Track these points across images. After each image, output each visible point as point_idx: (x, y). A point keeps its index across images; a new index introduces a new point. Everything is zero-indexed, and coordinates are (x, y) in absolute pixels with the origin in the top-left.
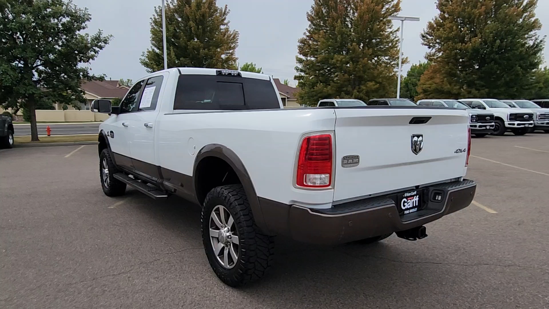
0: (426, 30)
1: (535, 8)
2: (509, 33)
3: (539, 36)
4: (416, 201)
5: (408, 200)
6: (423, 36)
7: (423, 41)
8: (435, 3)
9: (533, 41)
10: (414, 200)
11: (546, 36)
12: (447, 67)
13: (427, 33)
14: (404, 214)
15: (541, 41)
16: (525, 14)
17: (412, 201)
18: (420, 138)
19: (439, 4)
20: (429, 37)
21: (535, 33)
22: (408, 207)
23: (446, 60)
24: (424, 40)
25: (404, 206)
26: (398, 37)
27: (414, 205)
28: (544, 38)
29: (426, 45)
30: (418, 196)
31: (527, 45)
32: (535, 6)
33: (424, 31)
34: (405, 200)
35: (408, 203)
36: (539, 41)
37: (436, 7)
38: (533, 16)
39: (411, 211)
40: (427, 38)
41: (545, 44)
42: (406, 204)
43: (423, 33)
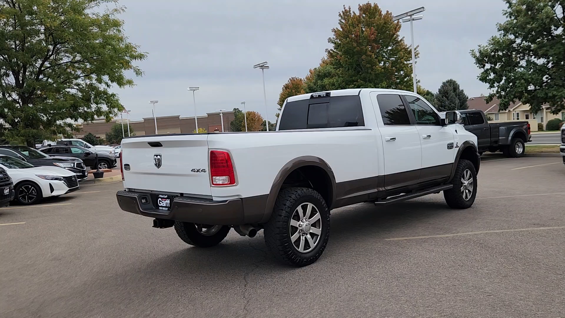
4: (168, 203)
5: (162, 200)
10: (167, 202)
14: (159, 209)
17: (165, 202)
18: (159, 157)
22: (163, 206)
25: (160, 204)
27: (167, 206)
30: (169, 200)
34: (160, 199)
35: (162, 203)
39: (164, 209)
42: (161, 202)
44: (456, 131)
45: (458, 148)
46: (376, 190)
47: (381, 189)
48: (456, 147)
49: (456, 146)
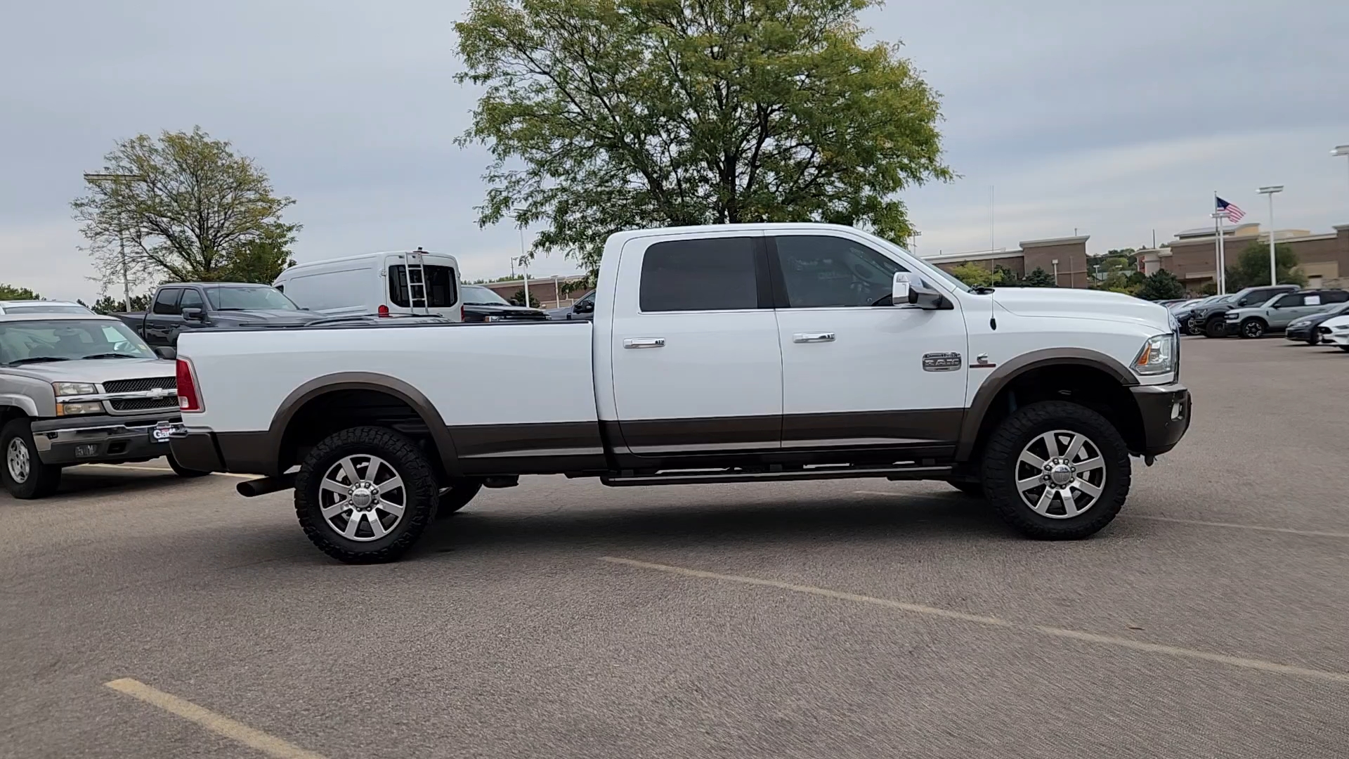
44: (993, 324)
45: (989, 371)
46: (600, 450)
47: (619, 450)
48: (971, 366)
49: (976, 363)
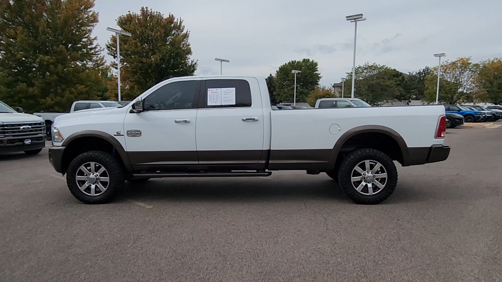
0: (110, 42)
1: (188, 39)
2: (177, 55)
3: (194, 60)
6: (108, 47)
7: (108, 52)
8: (116, 20)
9: (190, 62)
11: (198, 60)
12: (136, 76)
13: (110, 45)
15: (195, 63)
16: (183, 43)
19: (119, 21)
20: (113, 48)
21: (189, 57)
23: (134, 70)
24: (109, 50)
26: (99, 46)
28: (197, 62)
29: (112, 55)
31: (188, 65)
32: (188, 38)
33: (109, 43)
36: (194, 63)
37: (117, 24)
38: (189, 45)
40: (112, 50)
41: (198, 65)
43: (107, 44)
